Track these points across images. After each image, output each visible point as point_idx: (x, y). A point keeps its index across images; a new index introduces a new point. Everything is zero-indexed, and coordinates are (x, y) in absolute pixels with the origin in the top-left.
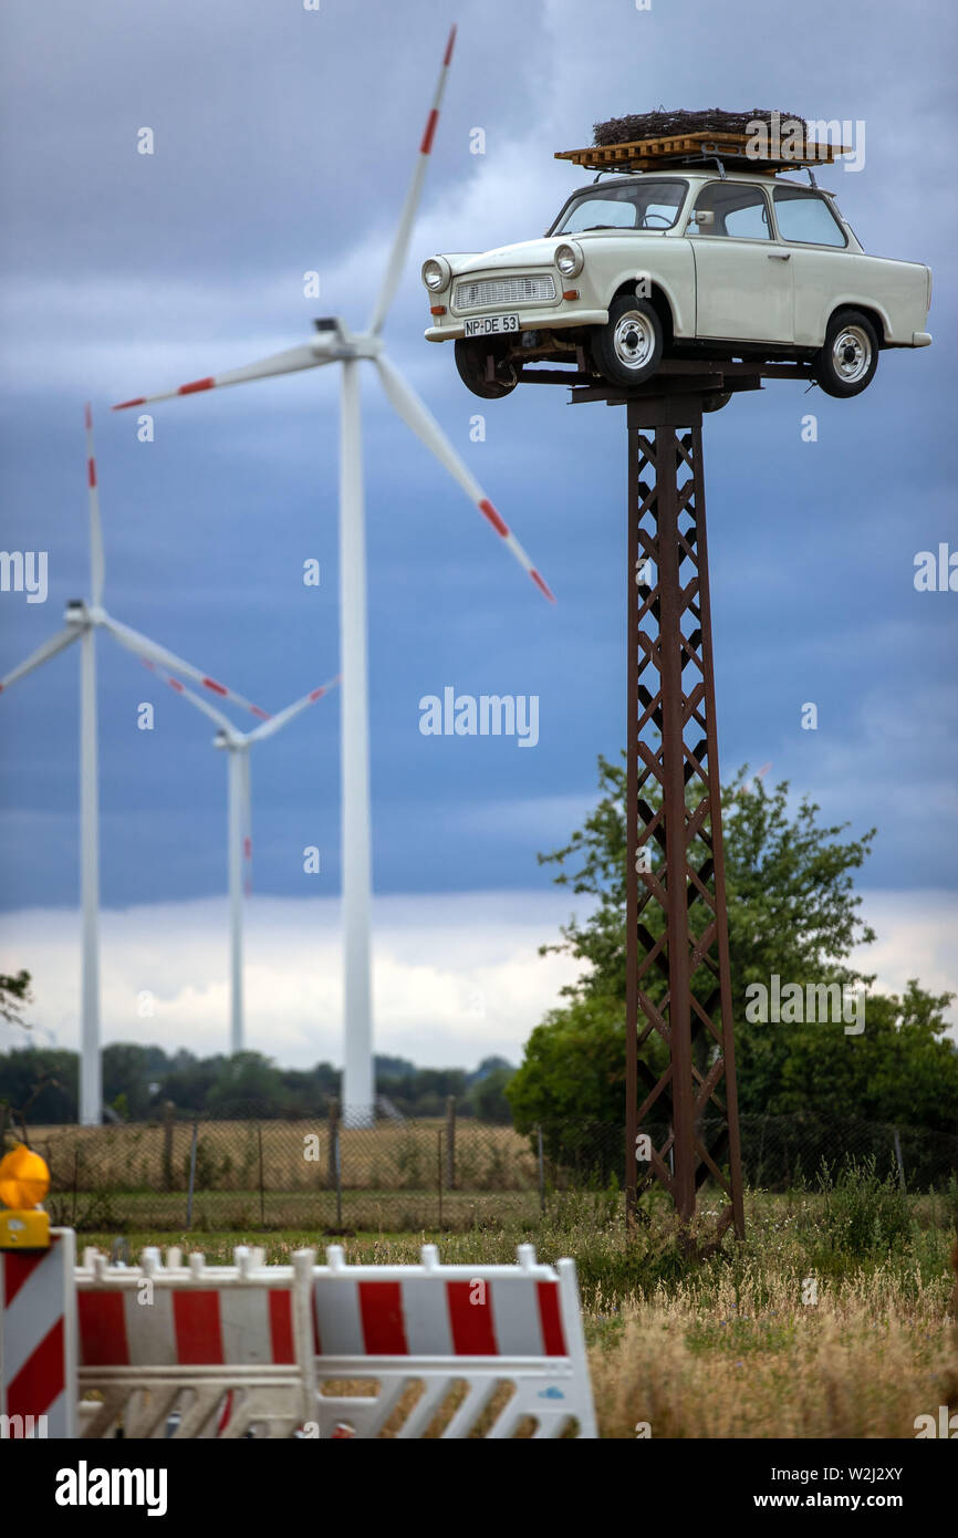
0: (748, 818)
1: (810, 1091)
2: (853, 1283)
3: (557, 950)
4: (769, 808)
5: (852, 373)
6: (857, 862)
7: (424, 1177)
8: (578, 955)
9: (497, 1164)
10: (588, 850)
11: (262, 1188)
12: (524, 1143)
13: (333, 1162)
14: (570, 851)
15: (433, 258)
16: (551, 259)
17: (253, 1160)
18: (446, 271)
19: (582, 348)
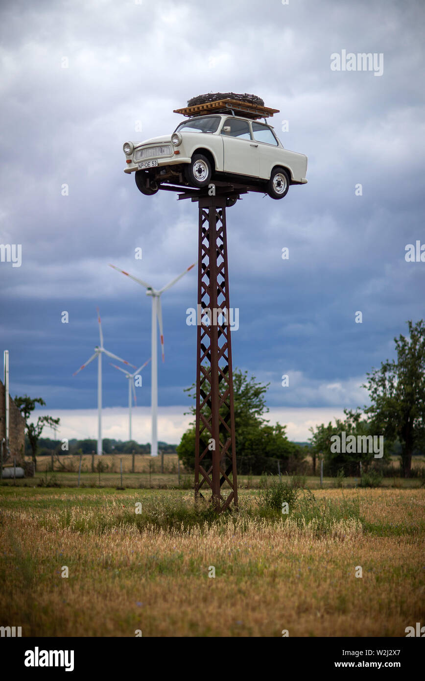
0: (238, 380)
1: (252, 449)
2: (278, 523)
3: (188, 413)
4: (242, 377)
5: (280, 190)
6: (265, 391)
7: (156, 470)
8: (192, 414)
9: (174, 467)
13: (133, 466)
14: (192, 388)
15: (127, 142)
16: (170, 139)
17: (113, 465)
18: (132, 146)
19: (181, 173)
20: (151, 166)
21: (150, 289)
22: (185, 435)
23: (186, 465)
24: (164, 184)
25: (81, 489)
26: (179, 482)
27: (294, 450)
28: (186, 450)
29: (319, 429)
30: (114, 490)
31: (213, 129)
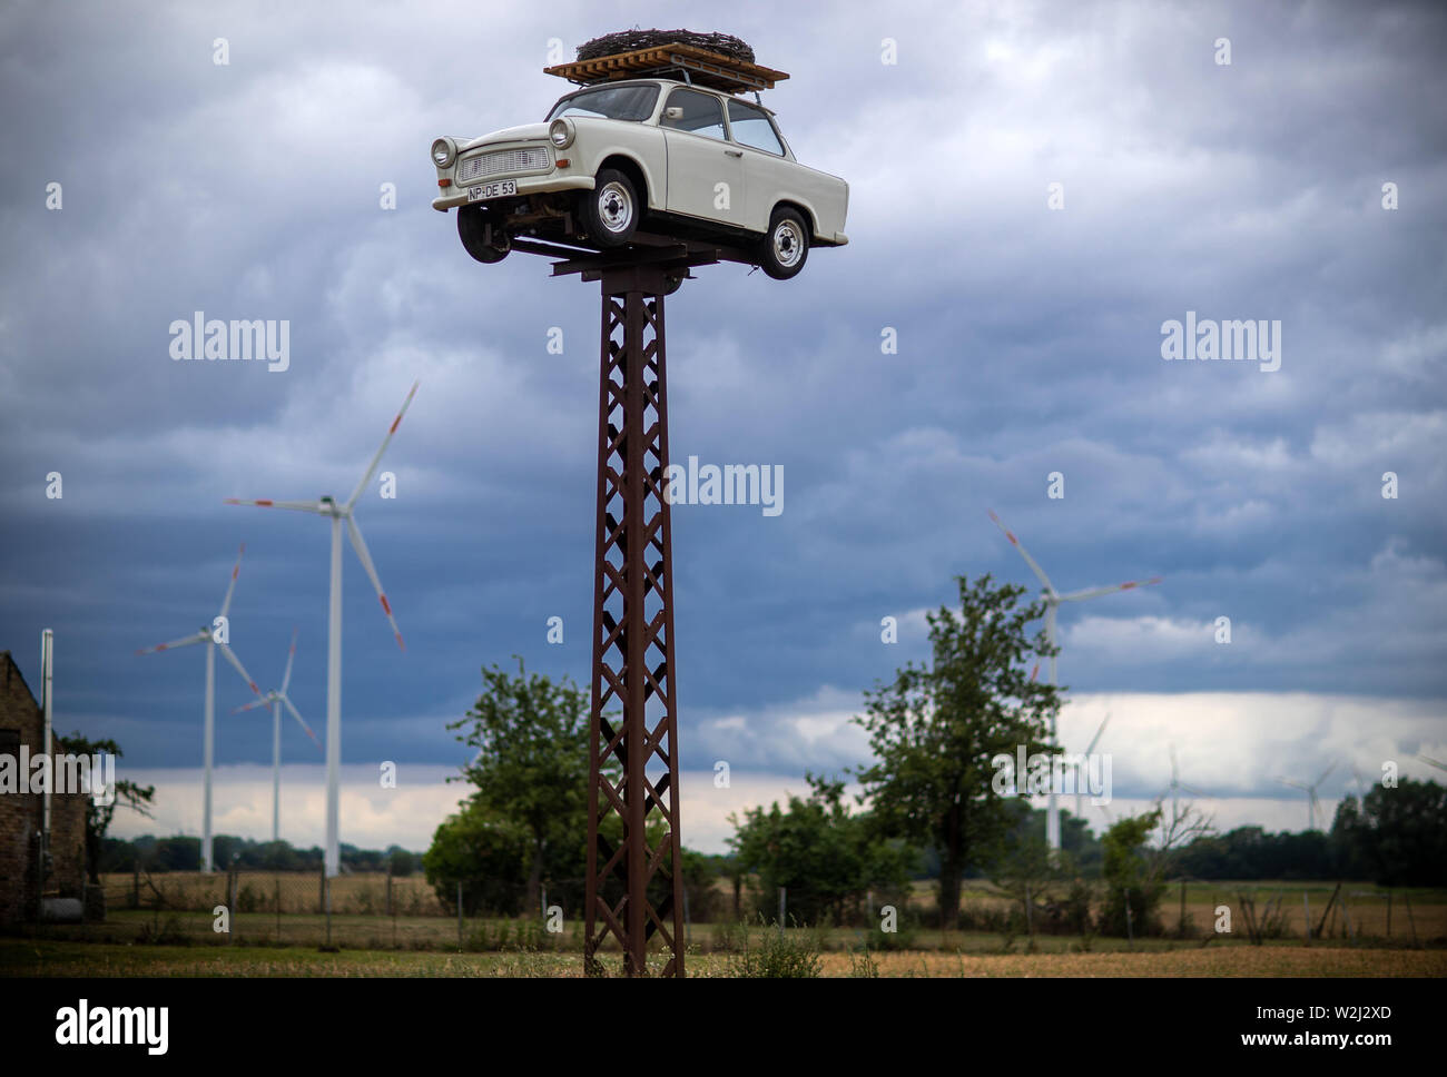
3: (457, 779)
4: (579, 698)
5: (788, 259)
7: (375, 907)
8: (469, 781)
9: (416, 901)
10: (475, 721)
11: (281, 912)
12: (431, 890)
13: (322, 897)
14: (464, 722)
15: (442, 138)
16: (546, 133)
17: (277, 895)
18: (452, 148)
19: (569, 213)
20: (501, 195)
21: (327, 500)
22: (442, 828)
23: (443, 899)
24: (521, 238)
25: (237, 948)
26: (460, 934)
27: (691, 865)
28: (446, 862)
29: (750, 819)
30: (313, 953)
31: (637, 113)
